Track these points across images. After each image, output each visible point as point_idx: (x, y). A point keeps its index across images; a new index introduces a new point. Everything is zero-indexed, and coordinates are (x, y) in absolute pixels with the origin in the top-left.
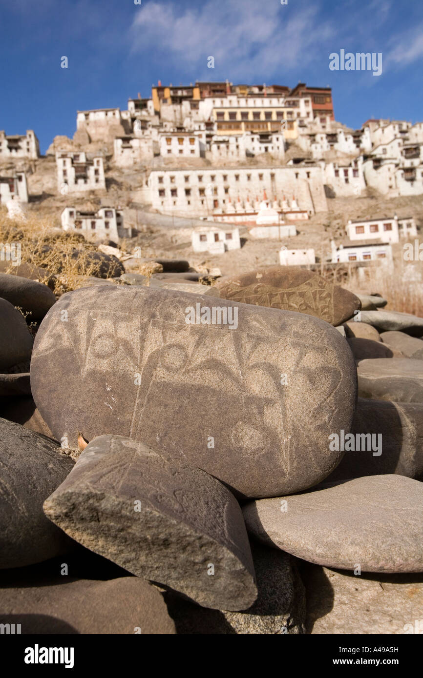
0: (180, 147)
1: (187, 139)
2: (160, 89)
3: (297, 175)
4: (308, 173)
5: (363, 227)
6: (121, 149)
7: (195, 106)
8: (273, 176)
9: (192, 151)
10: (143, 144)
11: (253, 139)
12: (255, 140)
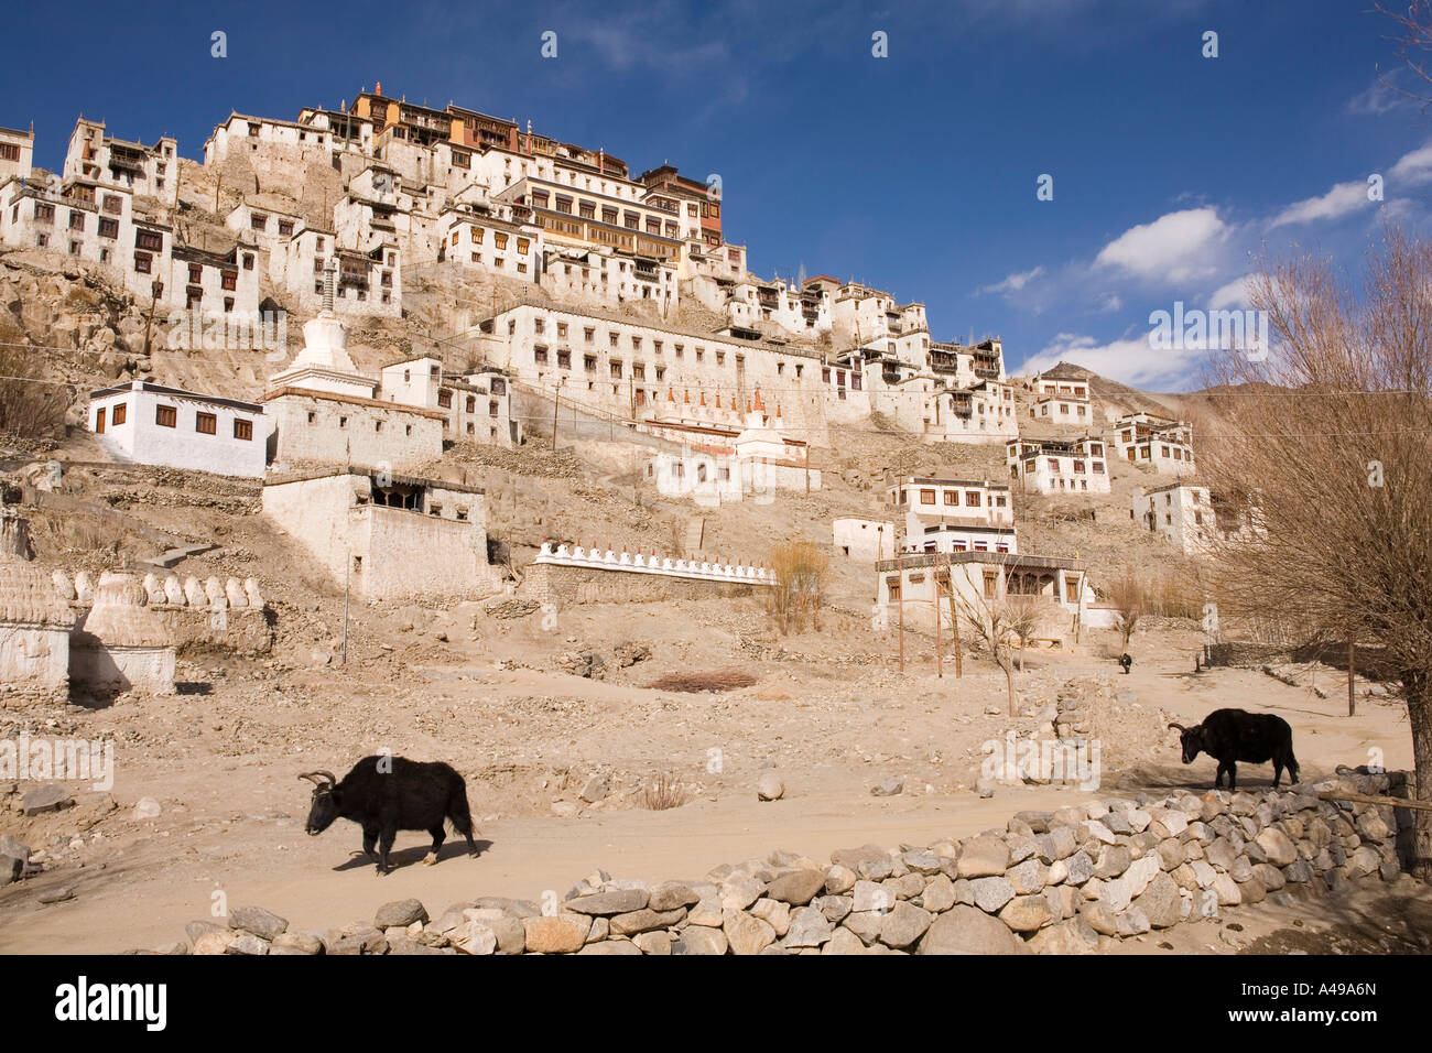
0: (498, 253)
1: (489, 234)
2: (379, 103)
3: (781, 366)
4: (799, 367)
5: (933, 492)
6: (370, 229)
7: (461, 158)
8: (740, 359)
9: (522, 267)
10: (417, 228)
11: (622, 265)
12: (627, 268)
